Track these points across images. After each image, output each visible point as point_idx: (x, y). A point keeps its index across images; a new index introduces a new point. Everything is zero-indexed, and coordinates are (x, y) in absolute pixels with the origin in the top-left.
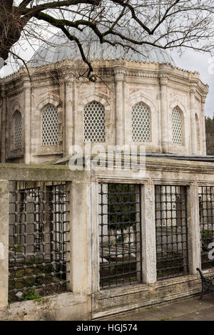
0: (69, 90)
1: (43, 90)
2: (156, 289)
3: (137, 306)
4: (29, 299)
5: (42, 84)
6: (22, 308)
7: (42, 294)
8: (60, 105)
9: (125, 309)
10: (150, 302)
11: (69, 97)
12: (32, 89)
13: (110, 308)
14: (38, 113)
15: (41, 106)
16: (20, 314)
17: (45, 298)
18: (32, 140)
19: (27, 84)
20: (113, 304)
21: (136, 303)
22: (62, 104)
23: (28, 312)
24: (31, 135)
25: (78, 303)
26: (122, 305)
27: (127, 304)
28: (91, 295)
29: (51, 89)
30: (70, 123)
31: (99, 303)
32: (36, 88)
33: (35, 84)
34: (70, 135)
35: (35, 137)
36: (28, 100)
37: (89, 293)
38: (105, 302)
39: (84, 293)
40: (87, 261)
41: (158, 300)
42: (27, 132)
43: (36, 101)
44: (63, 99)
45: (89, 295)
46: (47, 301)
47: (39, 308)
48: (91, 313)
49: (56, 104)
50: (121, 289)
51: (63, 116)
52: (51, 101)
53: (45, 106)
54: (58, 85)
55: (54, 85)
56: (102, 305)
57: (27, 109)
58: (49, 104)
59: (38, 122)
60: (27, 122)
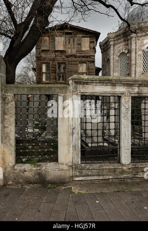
0: (133, 42)
1: (119, 45)
2: (130, 169)
3: (111, 177)
4: (28, 163)
5: (119, 41)
6: (24, 167)
7: (39, 161)
8: (128, 52)
9: (101, 178)
10: (123, 176)
11: (133, 47)
12: (114, 45)
13: (88, 175)
14: (117, 58)
15: (119, 54)
16: (22, 171)
17: (39, 164)
18: (114, 74)
19: (112, 43)
20: (90, 173)
21: (110, 175)
22: (130, 52)
23: (27, 170)
24: (114, 71)
25: (62, 170)
26: (99, 175)
27: (103, 175)
28: (72, 166)
29: (124, 43)
30: (133, 62)
31: (79, 172)
32: (116, 44)
33: (116, 42)
34: (133, 69)
35: (116, 72)
36: (112, 52)
37: (70, 165)
38: (84, 172)
39: (67, 165)
40: (69, 145)
41: (130, 176)
42: (112, 70)
43: (116, 51)
44: (130, 49)
45: (70, 166)
46: (40, 165)
47: (34, 169)
48: (72, 176)
49: (126, 52)
50: (98, 165)
51: (130, 59)
52: (124, 51)
53: (121, 54)
54: (128, 40)
55: (125, 41)
56: (82, 173)
57: (112, 57)
58: (123, 52)
59: (117, 64)
60: (112, 64)
